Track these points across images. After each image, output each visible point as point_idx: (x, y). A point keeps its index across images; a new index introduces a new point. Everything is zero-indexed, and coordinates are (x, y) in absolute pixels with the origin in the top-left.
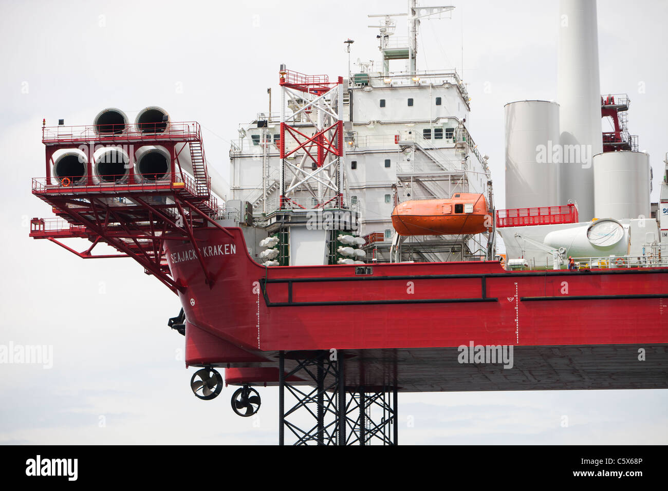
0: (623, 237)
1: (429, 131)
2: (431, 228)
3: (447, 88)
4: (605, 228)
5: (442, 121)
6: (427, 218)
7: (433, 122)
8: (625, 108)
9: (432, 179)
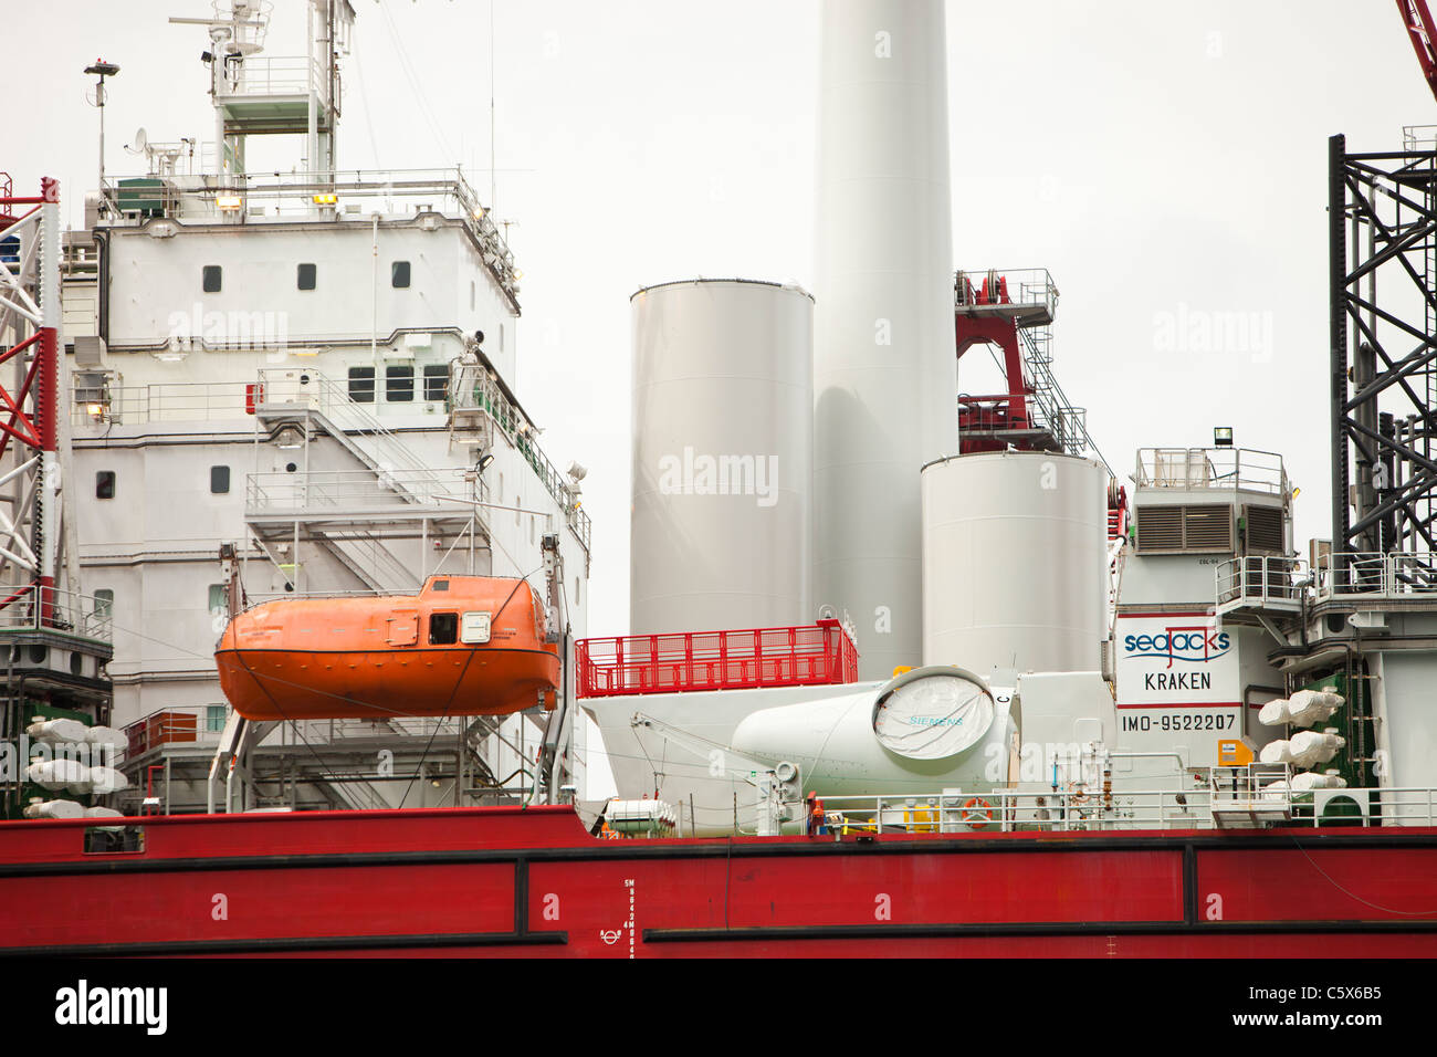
0: (989, 729)
1: (370, 372)
2: (349, 695)
3: (431, 230)
4: (935, 699)
5: (410, 340)
6: (336, 658)
7: (383, 344)
8: (1040, 316)
9: (368, 530)
